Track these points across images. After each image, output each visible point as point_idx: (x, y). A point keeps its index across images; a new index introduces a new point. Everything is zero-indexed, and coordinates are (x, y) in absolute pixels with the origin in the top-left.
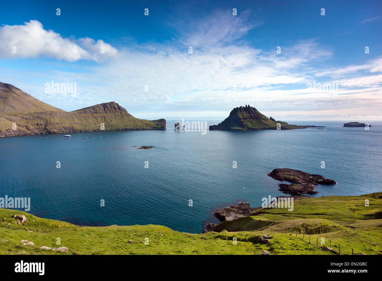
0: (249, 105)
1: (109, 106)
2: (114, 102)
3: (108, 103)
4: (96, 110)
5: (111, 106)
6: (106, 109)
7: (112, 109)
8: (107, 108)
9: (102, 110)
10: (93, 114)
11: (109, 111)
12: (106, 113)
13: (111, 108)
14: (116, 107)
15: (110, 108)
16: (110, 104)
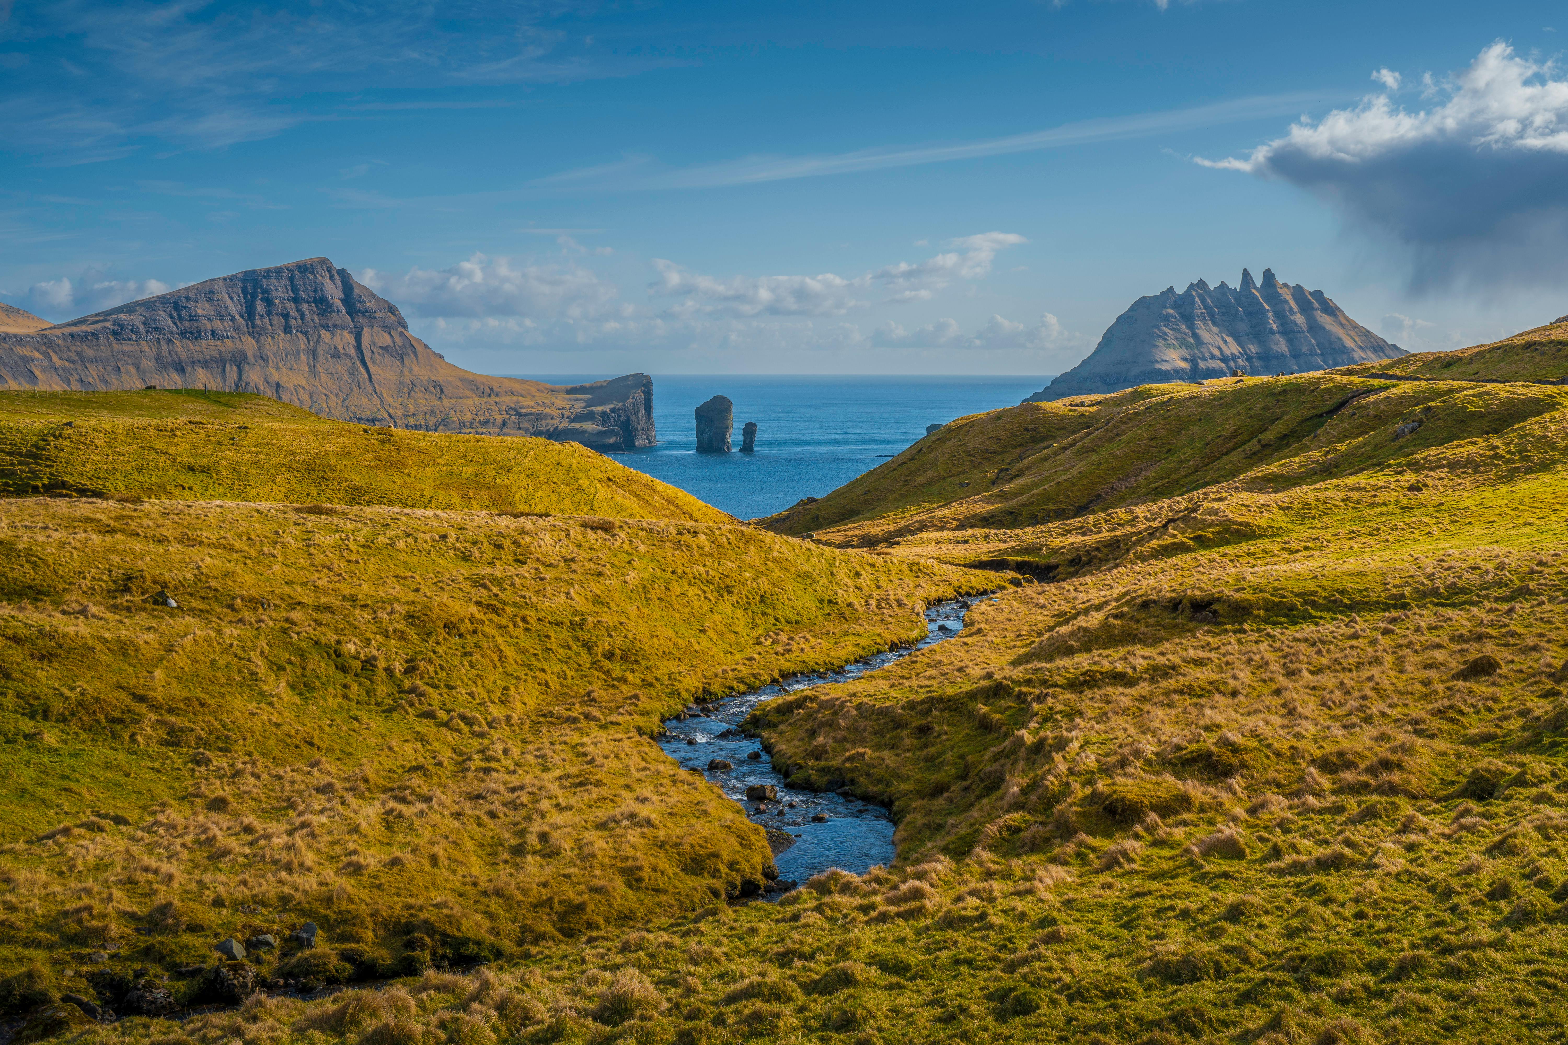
0: (1268, 275)
1: (280, 291)
2: (324, 261)
3: (278, 271)
4: (193, 318)
5: (295, 290)
6: (260, 307)
7: (298, 310)
8: (268, 302)
9: (232, 319)
10: (170, 341)
11: (278, 321)
12: (256, 333)
13: (296, 300)
14: (333, 292)
15: (291, 307)
16: (291, 279)
